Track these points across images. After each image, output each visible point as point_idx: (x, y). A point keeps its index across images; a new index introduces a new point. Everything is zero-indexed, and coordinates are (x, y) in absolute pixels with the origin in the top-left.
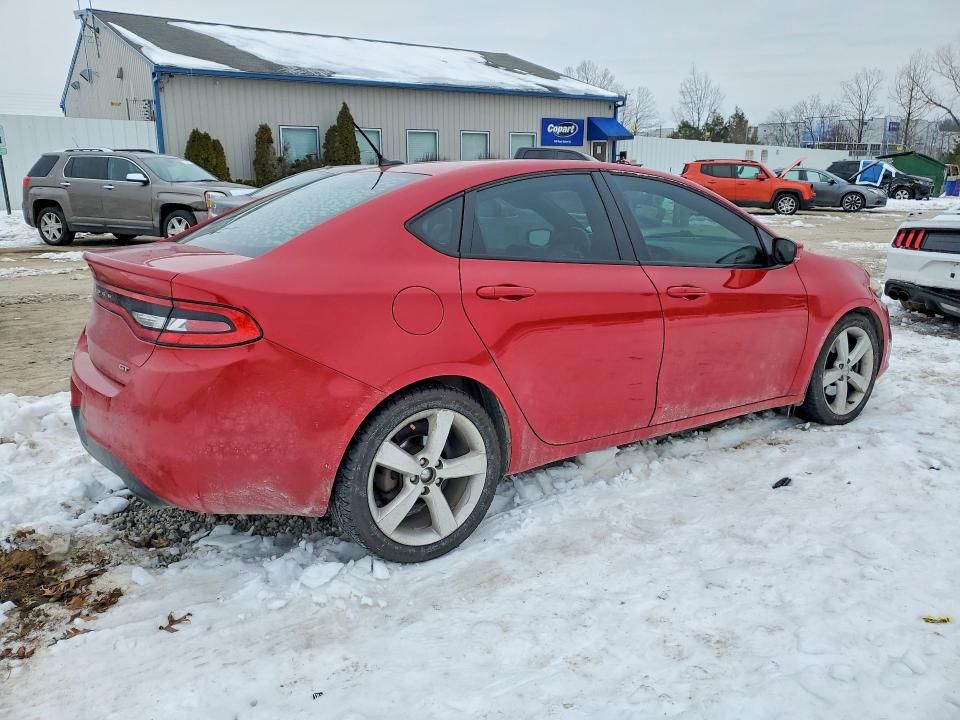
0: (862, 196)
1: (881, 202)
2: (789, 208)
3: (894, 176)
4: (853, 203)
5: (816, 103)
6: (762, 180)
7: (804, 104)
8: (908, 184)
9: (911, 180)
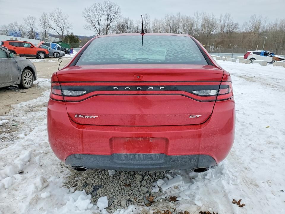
0: (59, 53)
1: (64, 55)
2: (43, 57)
3: (60, 48)
4: (57, 55)
5: (16, 25)
6: (32, 48)
7: (12, 24)
8: (64, 50)
9: (65, 49)
